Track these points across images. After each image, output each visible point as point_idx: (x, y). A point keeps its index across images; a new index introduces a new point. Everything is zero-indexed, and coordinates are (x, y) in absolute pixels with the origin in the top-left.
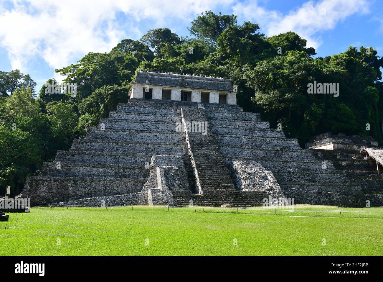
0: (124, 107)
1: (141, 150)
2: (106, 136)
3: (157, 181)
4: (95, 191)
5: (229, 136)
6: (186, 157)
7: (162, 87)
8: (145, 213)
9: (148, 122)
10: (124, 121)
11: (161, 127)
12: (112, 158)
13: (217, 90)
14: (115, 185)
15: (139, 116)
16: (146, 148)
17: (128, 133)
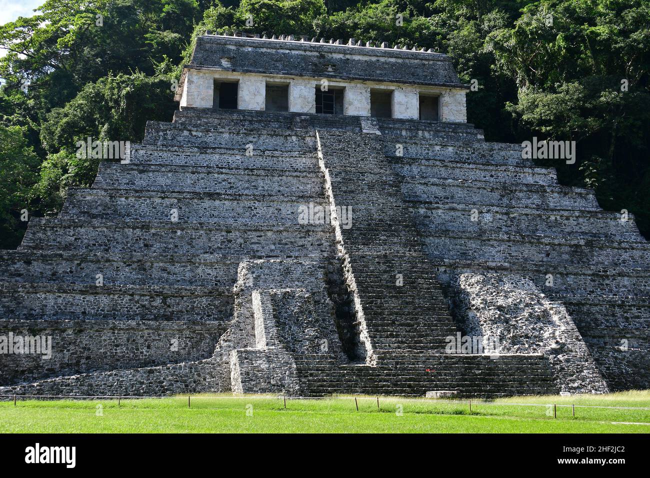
0: (163, 131)
1: (210, 247)
2: (115, 211)
3: (253, 328)
4: (88, 358)
5: (447, 206)
6: (331, 263)
7: (263, 76)
8: (223, 414)
9: (227, 171)
10: (163, 169)
11: (263, 184)
12: (133, 269)
13: (415, 83)
14: (142, 341)
15: (203, 155)
16: (224, 242)
17: (176, 201)
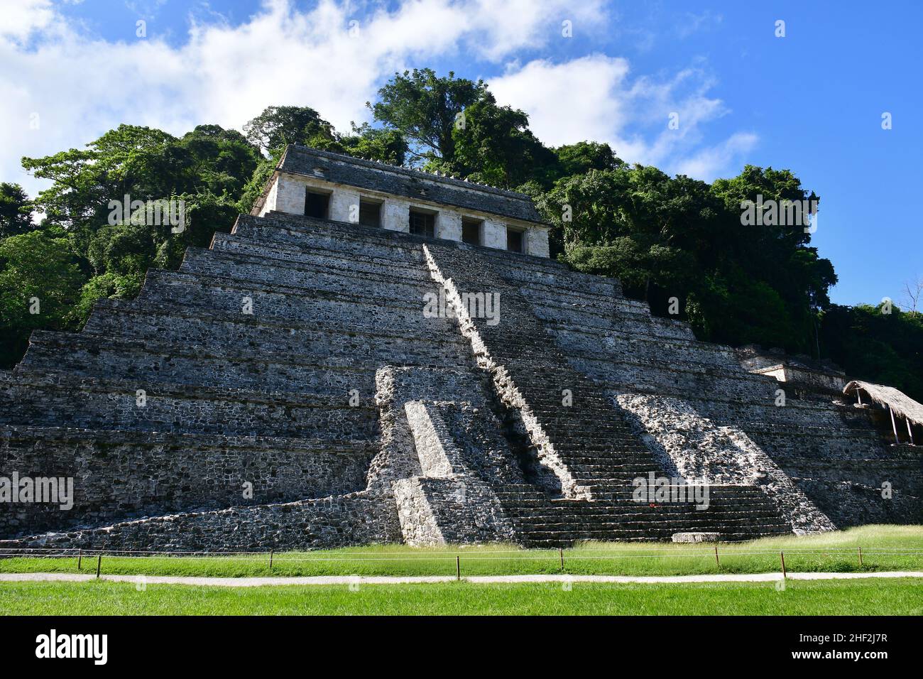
3: (414, 450)
7: (358, 191)
9: (339, 272)
10: (265, 262)
11: (378, 290)
13: (503, 215)
15: (306, 255)
16: (348, 347)
17: (284, 297)
